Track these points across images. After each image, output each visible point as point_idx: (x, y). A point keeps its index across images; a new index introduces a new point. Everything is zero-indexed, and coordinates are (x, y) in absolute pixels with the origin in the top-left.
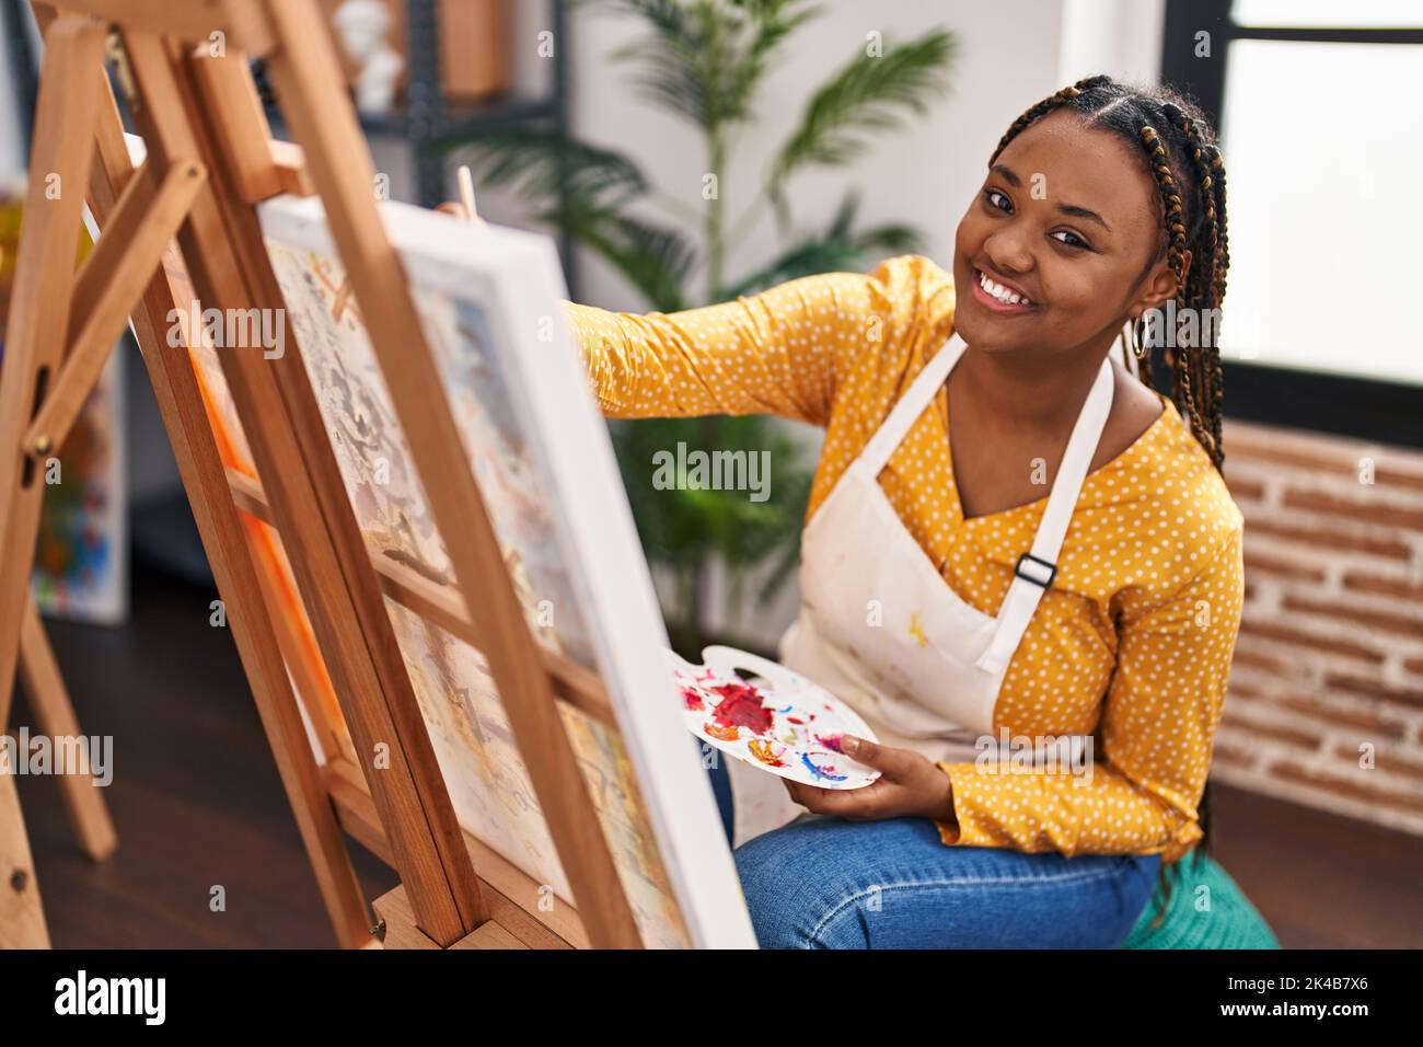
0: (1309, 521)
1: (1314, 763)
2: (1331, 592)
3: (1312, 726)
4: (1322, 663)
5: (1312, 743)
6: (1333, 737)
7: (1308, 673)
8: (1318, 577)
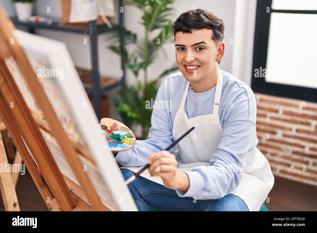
0: (289, 117)
1: (289, 170)
2: (294, 133)
3: (289, 162)
4: (291, 148)
5: (289, 166)
6: (294, 164)
7: (288, 150)
8: (290, 130)
